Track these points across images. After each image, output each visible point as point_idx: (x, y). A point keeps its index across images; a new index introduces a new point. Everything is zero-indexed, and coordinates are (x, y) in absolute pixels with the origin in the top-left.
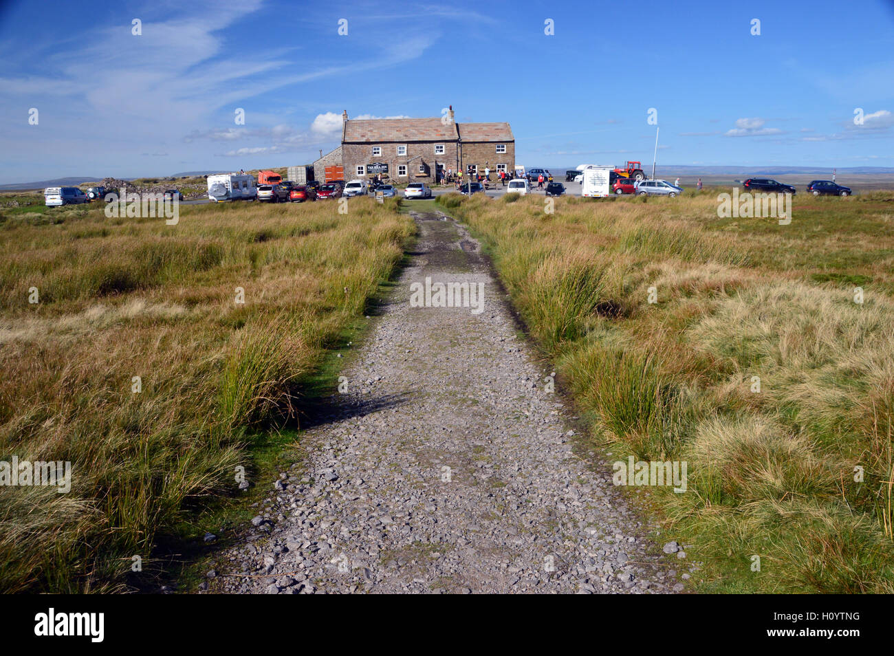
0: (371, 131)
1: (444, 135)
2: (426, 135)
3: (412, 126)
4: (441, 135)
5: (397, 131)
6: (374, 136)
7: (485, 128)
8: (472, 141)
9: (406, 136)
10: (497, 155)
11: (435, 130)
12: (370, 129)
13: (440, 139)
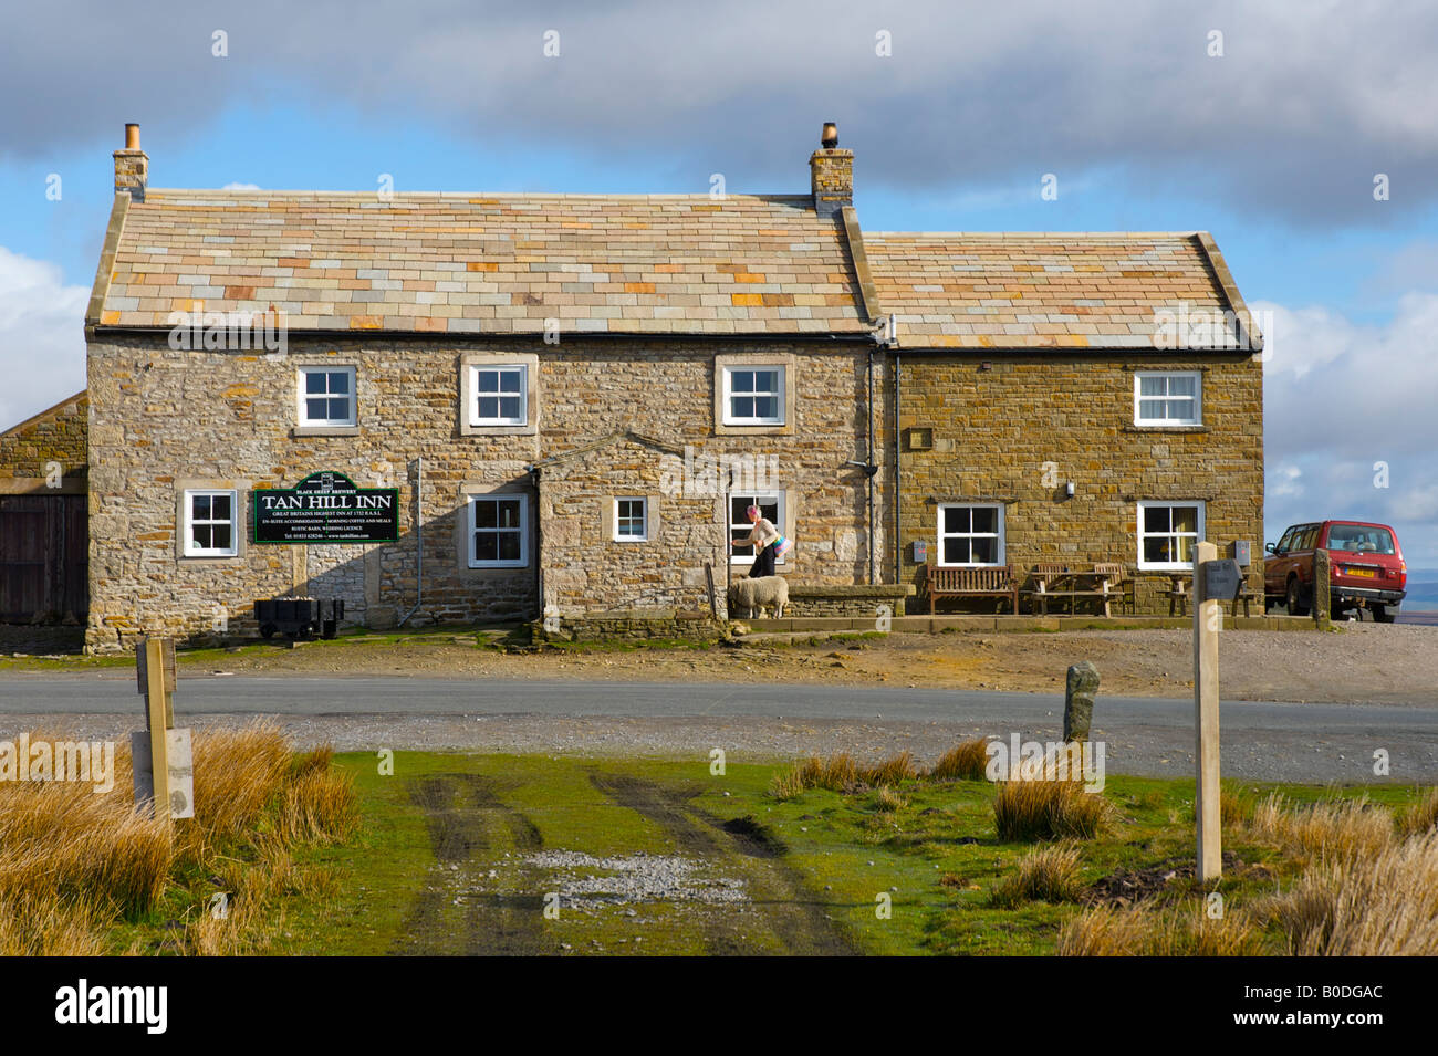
0: (297, 263)
1: (786, 299)
2: (668, 297)
3: (572, 239)
4: (768, 300)
5: (473, 267)
6: (314, 296)
7: (1053, 268)
8: (970, 342)
9: (530, 300)
10: (1139, 445)
11: (724, 268)
12: (289, 250)
13: (761, 328)
